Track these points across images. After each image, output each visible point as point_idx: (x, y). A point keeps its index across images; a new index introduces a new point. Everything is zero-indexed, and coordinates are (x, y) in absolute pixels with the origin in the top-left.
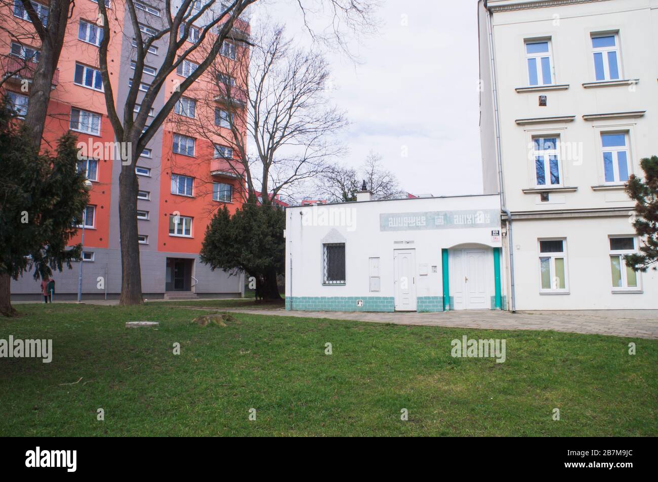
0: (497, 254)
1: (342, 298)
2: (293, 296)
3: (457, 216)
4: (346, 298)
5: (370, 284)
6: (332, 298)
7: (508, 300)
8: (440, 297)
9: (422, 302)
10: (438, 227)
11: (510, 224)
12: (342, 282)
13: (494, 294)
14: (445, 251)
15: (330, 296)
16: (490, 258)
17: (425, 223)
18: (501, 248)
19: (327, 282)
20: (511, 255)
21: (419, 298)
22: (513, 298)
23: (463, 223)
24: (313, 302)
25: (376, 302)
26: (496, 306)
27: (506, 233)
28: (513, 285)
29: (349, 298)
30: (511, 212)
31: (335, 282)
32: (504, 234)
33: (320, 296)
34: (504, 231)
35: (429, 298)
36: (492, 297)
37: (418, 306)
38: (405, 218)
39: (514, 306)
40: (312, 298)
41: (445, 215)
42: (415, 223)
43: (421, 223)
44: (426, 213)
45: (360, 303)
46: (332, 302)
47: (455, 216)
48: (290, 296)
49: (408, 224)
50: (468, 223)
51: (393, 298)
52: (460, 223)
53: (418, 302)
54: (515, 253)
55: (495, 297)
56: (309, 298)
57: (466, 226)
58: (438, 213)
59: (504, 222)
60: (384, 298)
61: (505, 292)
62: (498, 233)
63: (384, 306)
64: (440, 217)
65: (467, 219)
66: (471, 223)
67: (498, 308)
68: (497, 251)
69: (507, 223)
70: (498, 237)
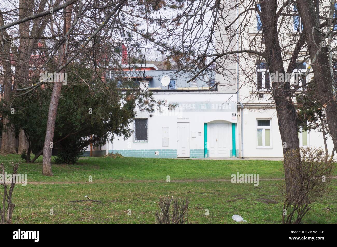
0: (234, 126)
1: (146, 150)
2: (114, 149)
3: (213, 105)
4: (148, 150)
5: (163, 142)
6: (139, 150)
7: (239, 152)
8: (203, 150)
9: (193, 152)
10: (203, 110)
11: (242, 110)
12: (146, 141)
13: (232, 149)
14: (206, 124)
15: (138, 149)
16: (230, 128)
17: (195, 108)
18: (237, 123)
19: (136, 141)
20: (242, 127)
21: (191, 150)
22: (242, 150)
23: (216, 109)
24: (127, 153)
25: (167, 152)
26: (233, 155)
27: (240, 115)
28: (242, 144)
29: (150, 150)
30: (243, 104)
31: (141, 141)
32: (238, 116)
33: (131, 149)
34: (239, 114)
35: (197, 150)
36: (230, 150)
37: (190, 155)
38: (184, 105)
39: (243, 155)
40: (126, 151)
41: (207, 104)
42: (190, 107)
43: (193, 108)
44: (196, 103)
45: (157, 153)
46: (139, 153)
47: (212, 105)
48: (112, 149)
49: (186, 108)
50: (219, 109)
51: (176, 150)
52: (215, 109)
53: (191, 152)
54: (244, 126)
55: (233, 150)
56: (125, 150)
57: (218, 110)
58: (202, 103)
59: (239, 109)
60: (171, 150)
61: (238, 147)
62: (236, 115)
63: (171, 155)
64: (204, 105)
65: (219, 107)
66: (221, 109)
67: (234, 156)
68: (234, 124)
69: (241, 110)
70: (235, 117)
